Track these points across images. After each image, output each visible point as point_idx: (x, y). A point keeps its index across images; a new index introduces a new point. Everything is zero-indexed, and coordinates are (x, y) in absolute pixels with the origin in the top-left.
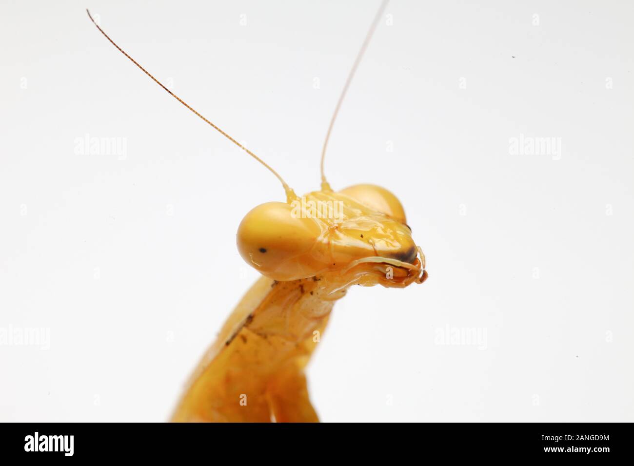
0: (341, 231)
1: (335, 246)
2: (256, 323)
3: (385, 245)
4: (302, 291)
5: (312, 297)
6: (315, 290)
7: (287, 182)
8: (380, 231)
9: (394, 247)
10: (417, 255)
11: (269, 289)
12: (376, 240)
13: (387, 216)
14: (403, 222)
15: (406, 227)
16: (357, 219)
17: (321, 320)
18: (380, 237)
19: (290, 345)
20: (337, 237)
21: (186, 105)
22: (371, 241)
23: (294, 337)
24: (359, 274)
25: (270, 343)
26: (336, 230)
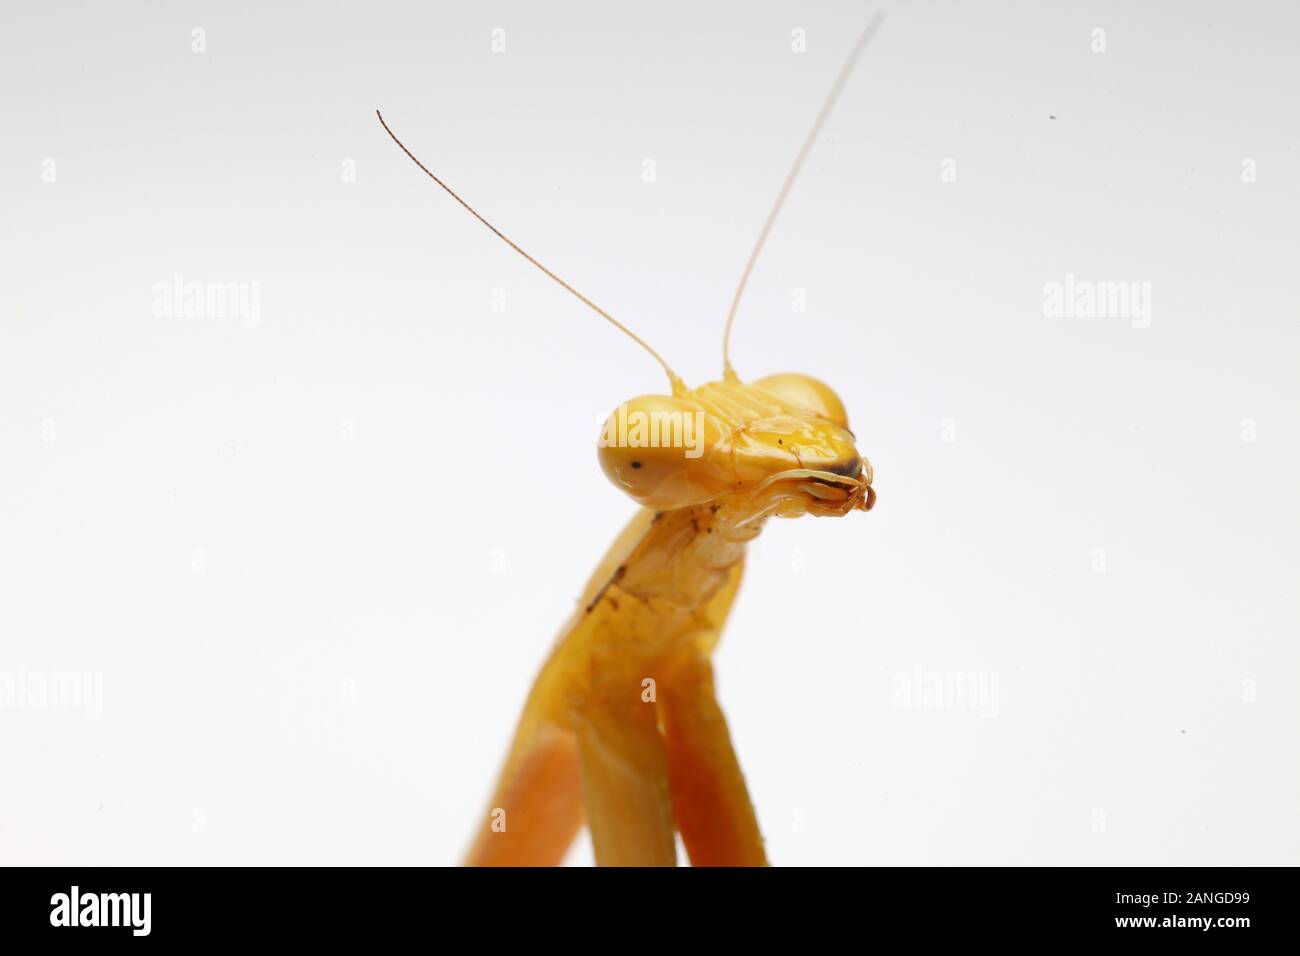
0: (749, 435)
1: (741, 455)
2: (631, 579)
3: (814, 453)
4: (696, 528)
5: (710, 537)
6: (714, 526)
7: (672, 367)
8: (807, 435)
9: (828, 456)
10: (861, 471)
11: (648, 527)
12: (801, 447)
13: (820, 416)
14: (843, 425)
15: (847, 433)
16: (775, 419)
17: (728, 573)
18: (808, 443)
19: (682, 613)
20: (744, 444)
21: (523, 253)
22: (793, 449)
23: (686, 599)
24: (777, 498)
25: (652, 610)
26: (743, 434)
